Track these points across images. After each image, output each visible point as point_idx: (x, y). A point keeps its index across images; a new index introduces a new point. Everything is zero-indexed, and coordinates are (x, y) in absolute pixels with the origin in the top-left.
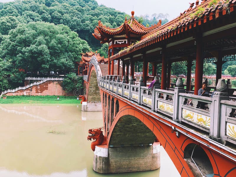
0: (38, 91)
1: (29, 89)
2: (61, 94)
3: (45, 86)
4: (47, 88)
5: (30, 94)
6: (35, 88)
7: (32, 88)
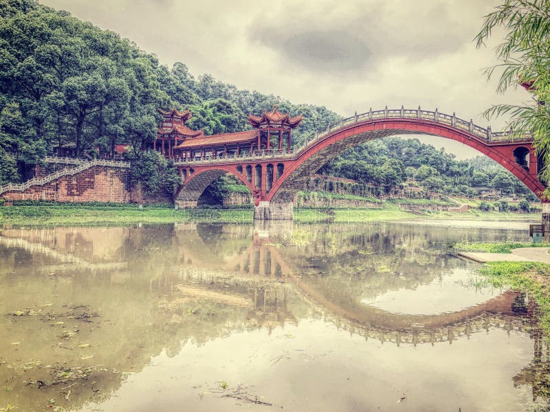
0: (73, 191)
1: (52, 184)
2: (121, 200)
3: (87, 179)
4: (91, 185)
5: (55, 198)
6: (66, 182)
7: (58, 182)
